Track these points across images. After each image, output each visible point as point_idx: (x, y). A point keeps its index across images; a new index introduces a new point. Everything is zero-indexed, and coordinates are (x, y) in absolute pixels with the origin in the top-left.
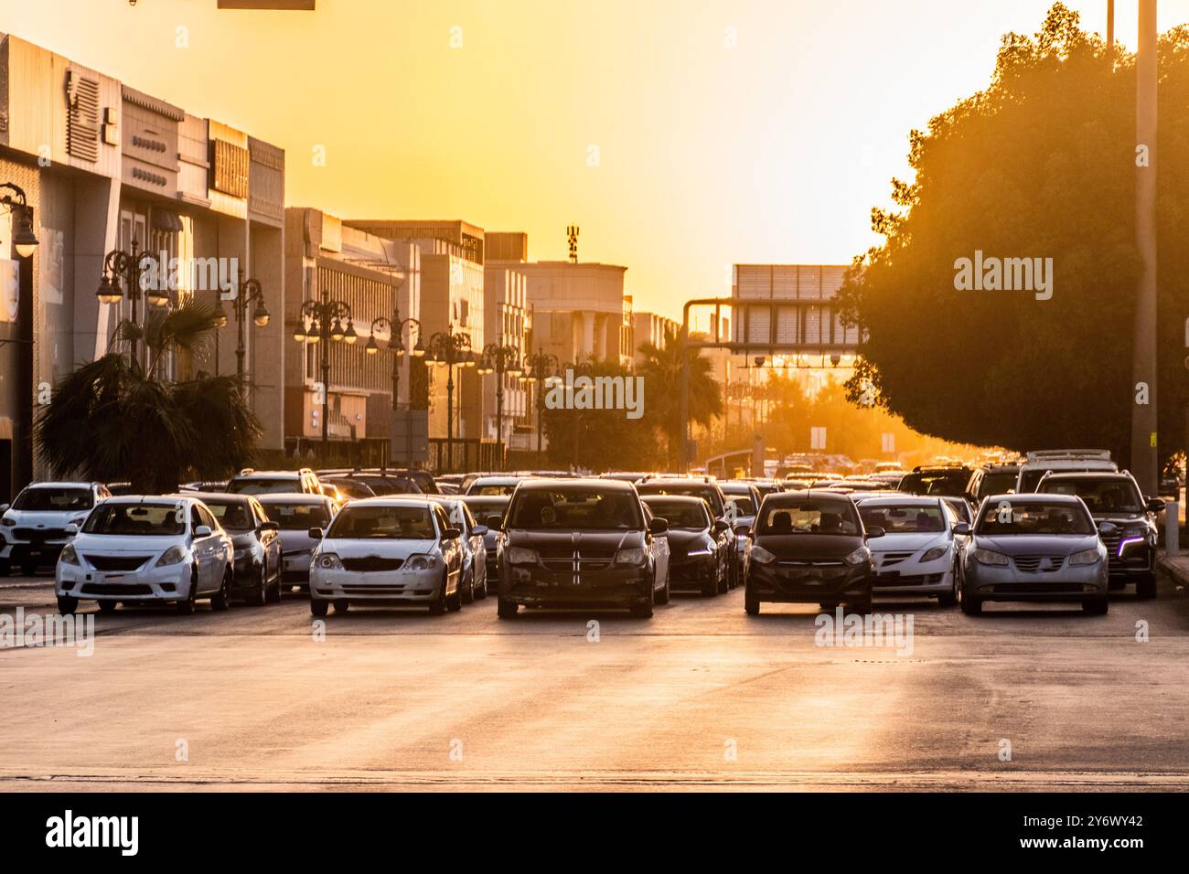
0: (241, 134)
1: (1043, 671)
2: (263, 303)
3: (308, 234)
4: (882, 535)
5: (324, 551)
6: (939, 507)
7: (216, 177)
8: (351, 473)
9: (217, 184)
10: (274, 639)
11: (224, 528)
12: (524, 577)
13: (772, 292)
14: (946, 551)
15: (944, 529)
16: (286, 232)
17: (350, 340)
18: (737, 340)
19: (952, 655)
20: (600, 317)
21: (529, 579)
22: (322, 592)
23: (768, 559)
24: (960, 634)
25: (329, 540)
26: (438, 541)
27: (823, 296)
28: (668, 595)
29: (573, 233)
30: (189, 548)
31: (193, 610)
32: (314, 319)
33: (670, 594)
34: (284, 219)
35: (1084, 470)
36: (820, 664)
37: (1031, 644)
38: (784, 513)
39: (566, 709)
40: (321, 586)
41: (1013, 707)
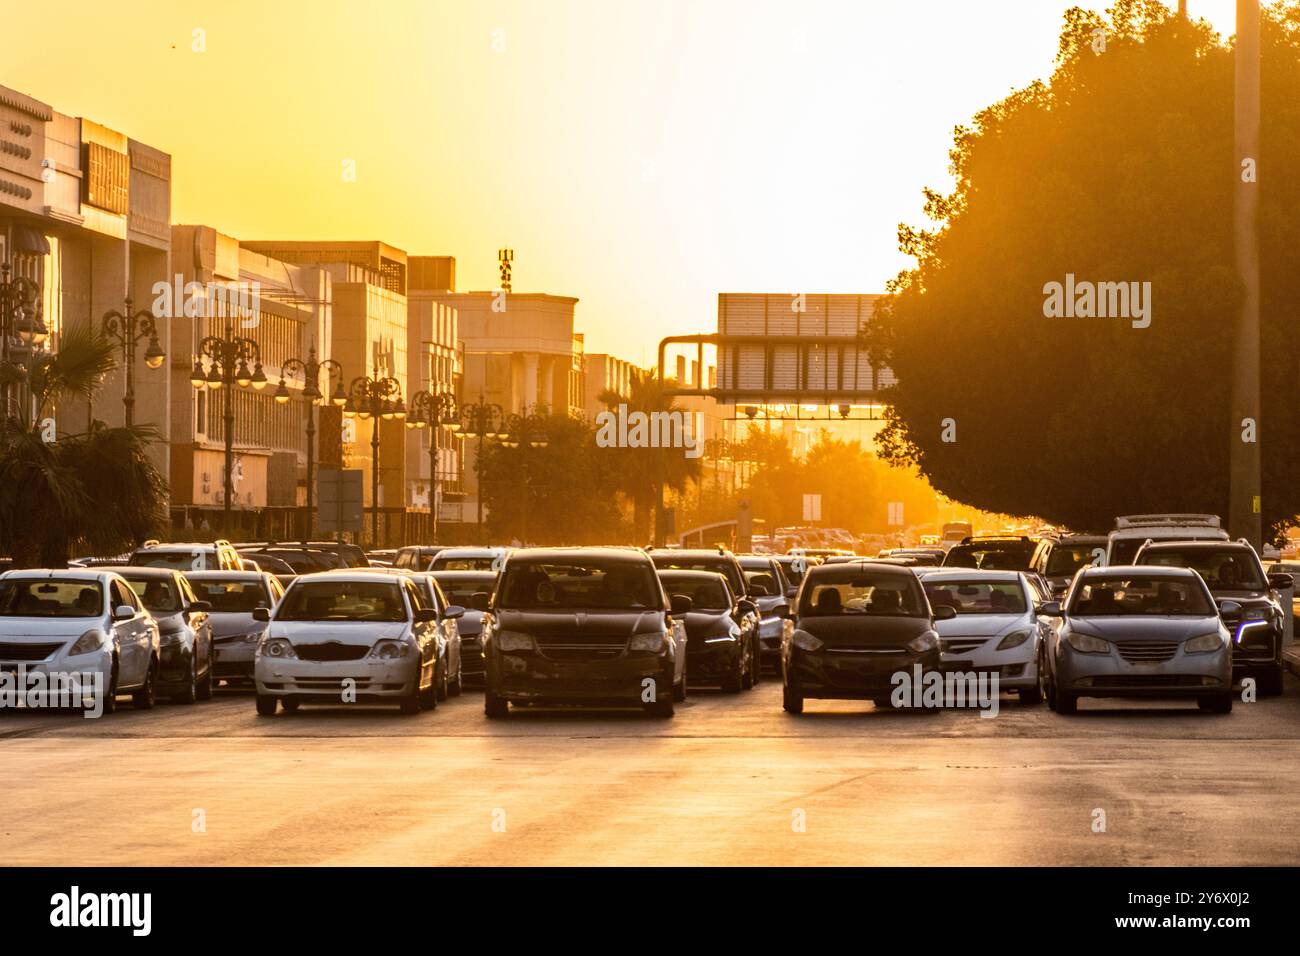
0: (119, 135)
1: (1181, 778)
2: (157, 339)
3: (199, 255)
4: (953, 616)
5: (273, 637)
6: (1019, 583)
7: (91, 189)
8: (265, 547)
9: (91, 197)
10: (225, 742)
11: (148, 609)
12: (519, 667)
13: (766, 327)
14: (1028, 637)
15: (1025, 610)
16: (172, 256)
17: (259, 385)
18: (724, 386)
19: (1061, 760)
20: (545, 360)
21: (523, 669)
22: (270, 685)
23: (814, 645)
24: (1060, 736)
25: (277, 622)
26: (410, 624)
27: (829, 333)
28: (684, 692)
29: (506, 260)
30: (108, 633)
31: (114, 707)
32: (214, 360)
33: (687, 691)
34: (169, 239)
35: (1191, 539)
36: (904, 770)
37: (1153, 748)
38: (831, 589)
39: (619, 820)
40: (271, 679)
41: (1164, 819)
